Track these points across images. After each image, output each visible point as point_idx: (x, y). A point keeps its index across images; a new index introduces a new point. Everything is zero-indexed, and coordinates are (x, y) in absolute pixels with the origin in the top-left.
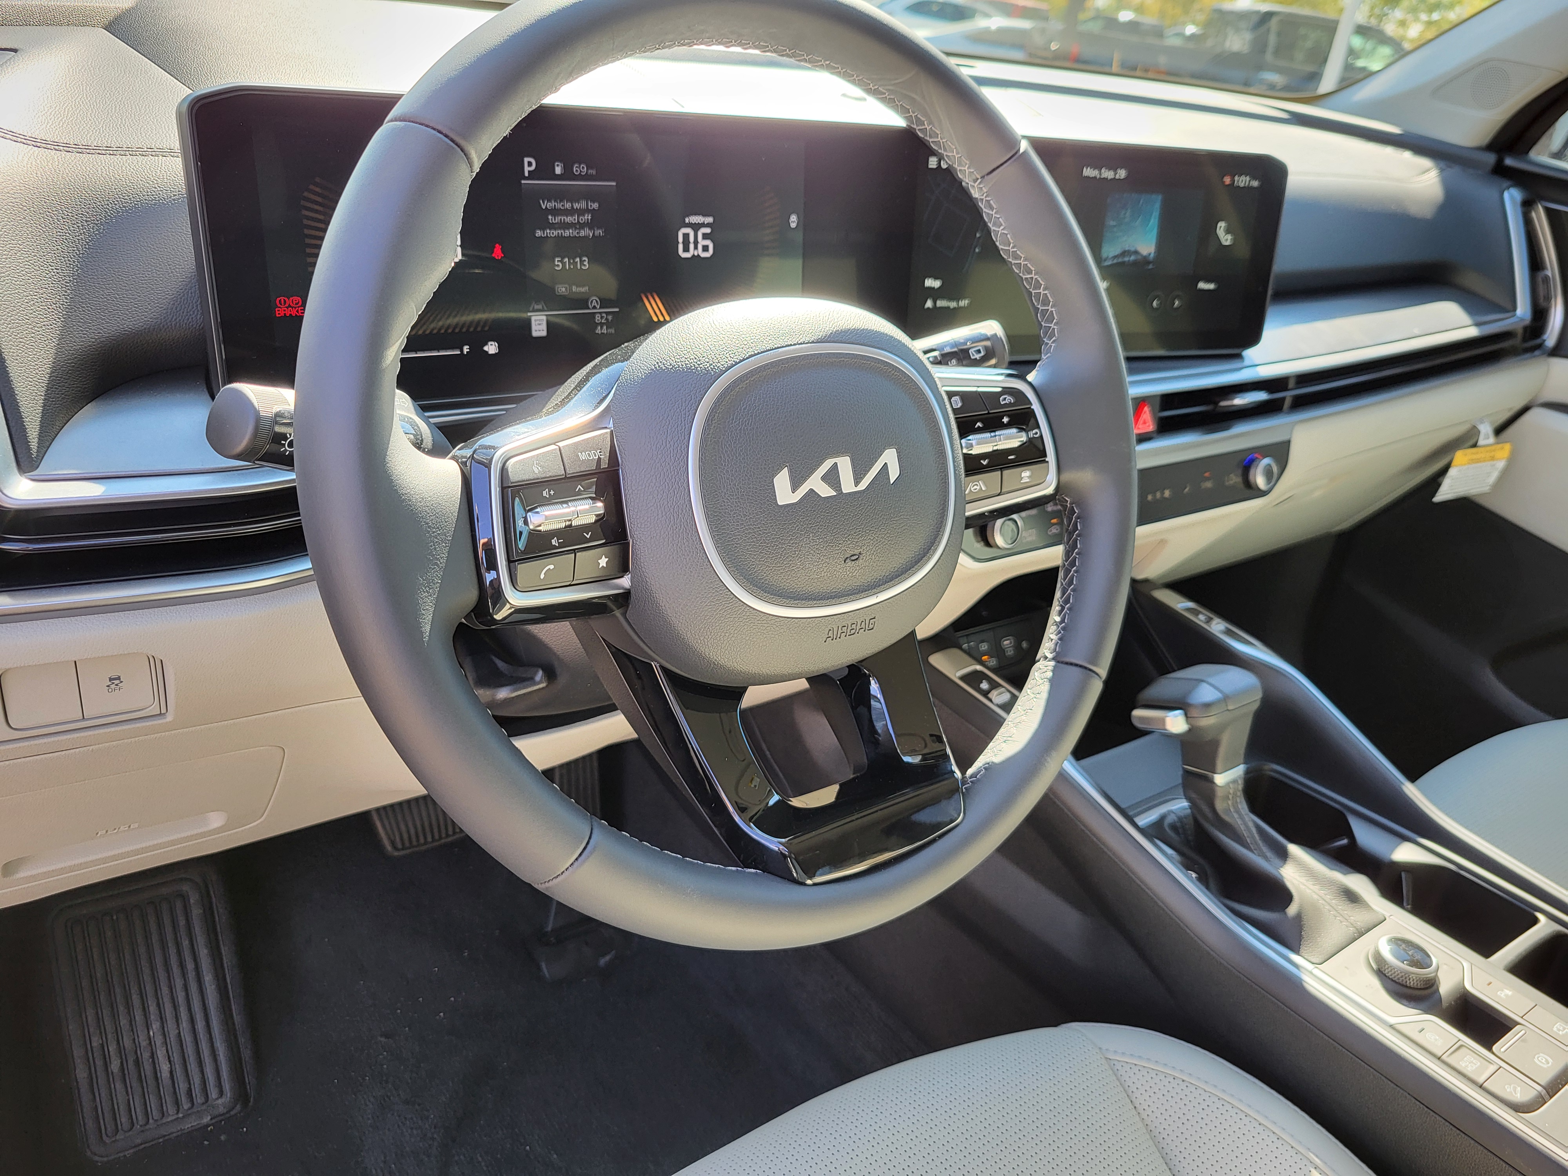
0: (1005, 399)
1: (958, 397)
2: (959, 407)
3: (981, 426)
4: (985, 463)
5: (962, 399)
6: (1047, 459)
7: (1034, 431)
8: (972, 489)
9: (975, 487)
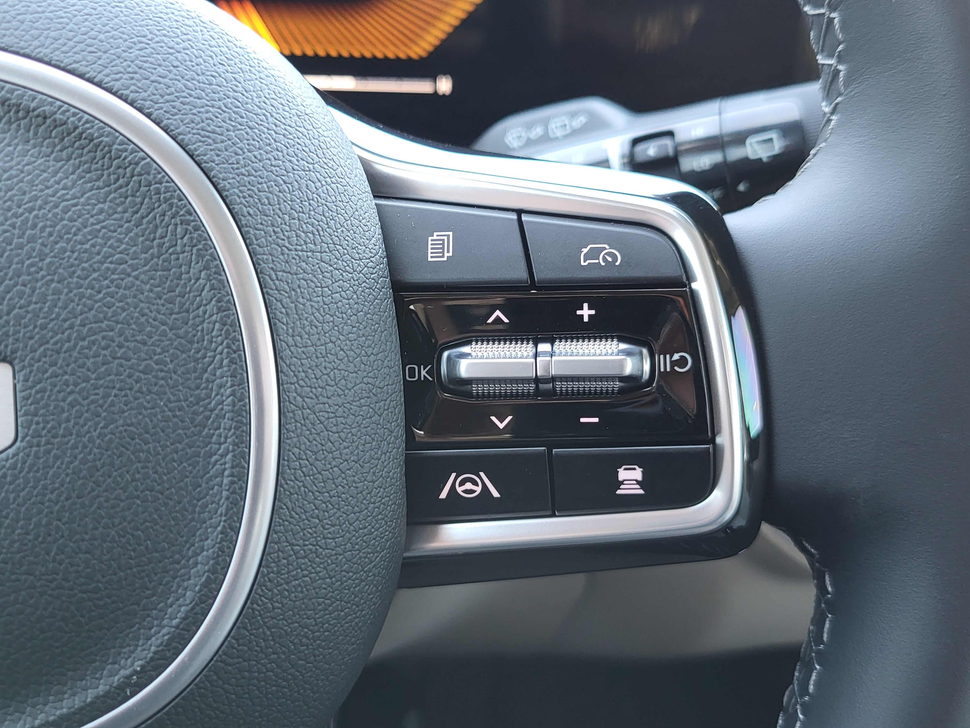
3: (505, 321)
6: (718, 440)
7: (676, 357)
8: (460, 490)
9: (469, 486)
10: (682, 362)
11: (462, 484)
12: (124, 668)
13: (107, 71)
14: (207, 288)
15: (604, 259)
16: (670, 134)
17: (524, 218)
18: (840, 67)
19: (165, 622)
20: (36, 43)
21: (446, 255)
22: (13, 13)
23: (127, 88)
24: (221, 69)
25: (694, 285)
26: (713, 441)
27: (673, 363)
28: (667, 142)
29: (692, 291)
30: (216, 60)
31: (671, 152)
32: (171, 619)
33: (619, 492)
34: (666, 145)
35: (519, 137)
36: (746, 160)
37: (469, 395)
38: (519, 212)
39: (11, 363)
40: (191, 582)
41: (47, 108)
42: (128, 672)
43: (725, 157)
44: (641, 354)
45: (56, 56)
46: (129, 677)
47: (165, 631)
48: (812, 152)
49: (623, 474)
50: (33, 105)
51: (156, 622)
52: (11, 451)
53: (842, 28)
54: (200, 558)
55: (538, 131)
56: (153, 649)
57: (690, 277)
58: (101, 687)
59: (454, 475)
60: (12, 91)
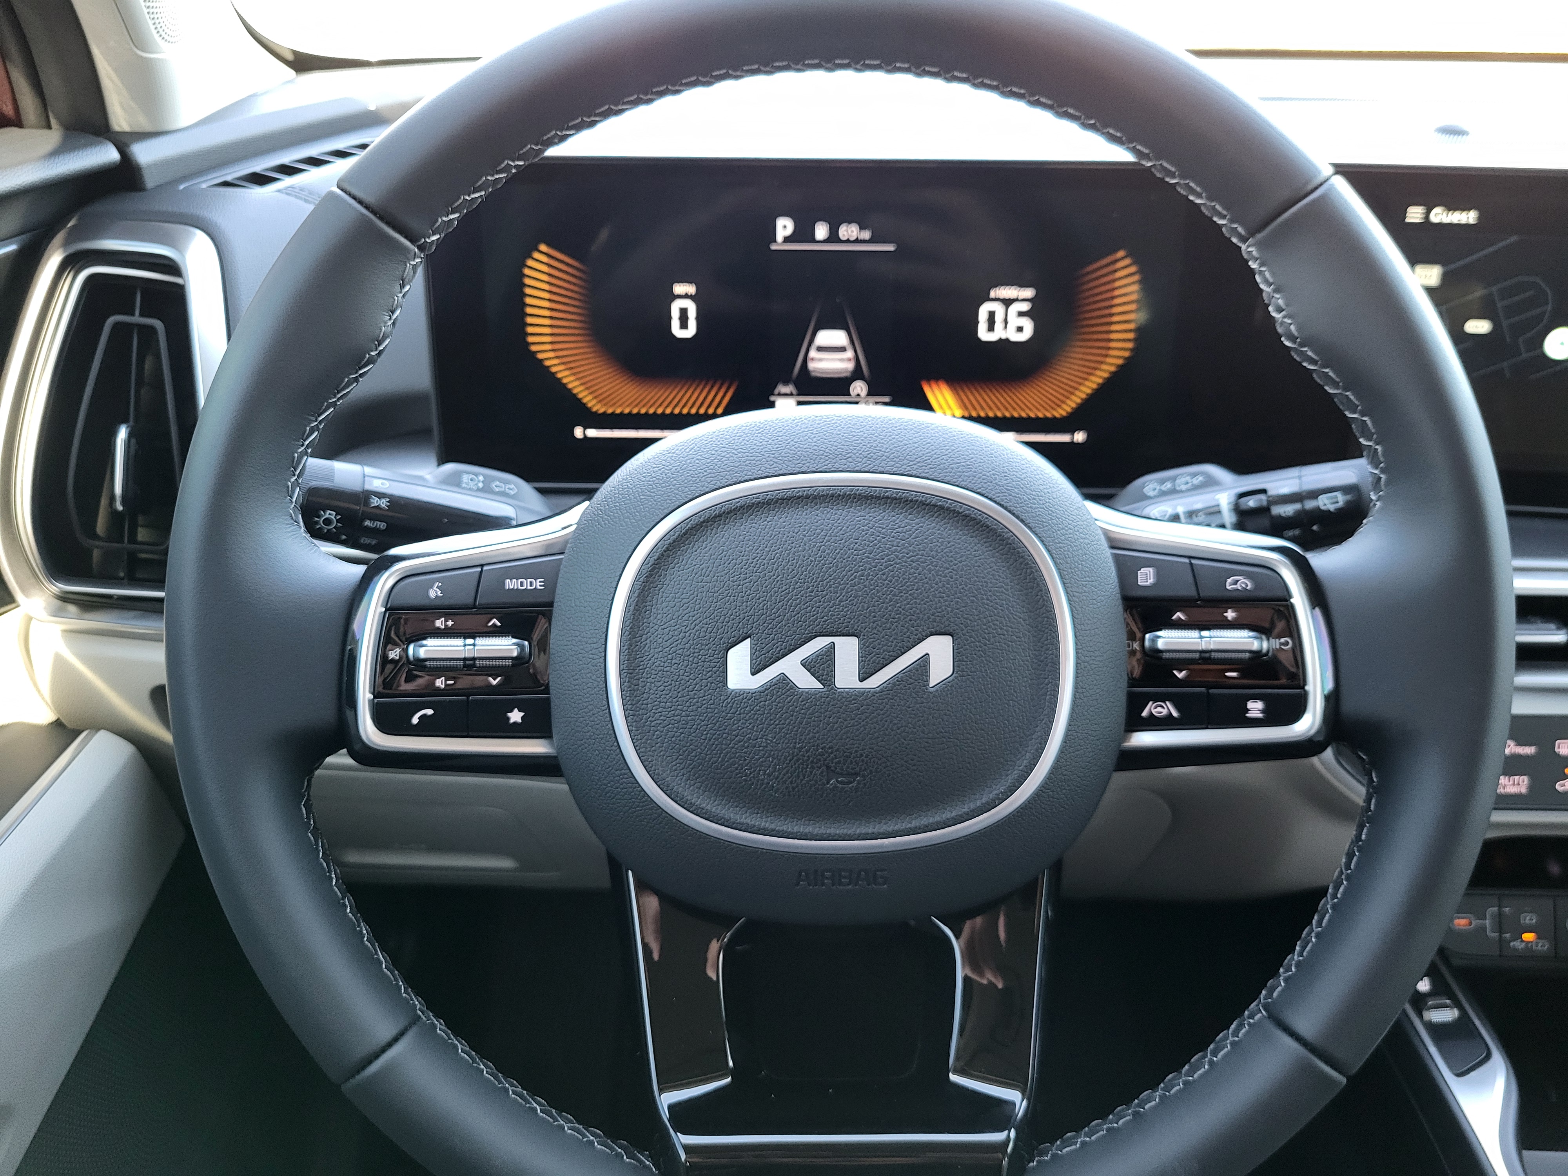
0: (1236, 582)
1: (1151, 569)
2: (1148, 584)
3: (1183, 618)
4: (1180, 675)
5: (1158, 575)
6: (1307, 688)
7: (1283, 640)
8: (1154, 711)
9: (1159, 709)
10: (1287, 643)
11: (1156, 708)
12: (995, 789)
13: (993, 493)
14: (1041, 601)
15: (1241, 586)
16: (1264, 491)
17: (1193, 561)
18: (1382, 476)
19: (1016, 767)
20: (960, 479)
21: (1149, 581)
22: (947, 464)
23: (1003, 501)
24: (1041, 487)
25: (1292, 600)
26: (1303, 688)
27: (1281, 644)
28: (1263, 497)
29: (1291, 603)
30: (1039, 483)
31: (1265, 503)
32: (1019, 766)
33: (1247, 715)
34: (1261, 500)
35: (1155, 489)
36: (1318, 510)
37: (1161, 658)
38: (1190, 557)
39: (952, 636)
40: (1030, 748)
41: (967, 512)
42: (997, 792)
43: (1303, 506)
44: (1261, 639)
45: (970, 486)
46: (998, 795)
47: (1016, 772)
48: (1364, 521)
49: (1251, 705)
50: (961, 511)
51: (1011, 768)
52: (951, 678)
53: (1383, 455)
54: (1033, 737)
55: (1168, 485)
56: (1009, 781)
57: (1290, 596)
58: (983, 800)
59: (1151, 703)
60: (951, 504)
